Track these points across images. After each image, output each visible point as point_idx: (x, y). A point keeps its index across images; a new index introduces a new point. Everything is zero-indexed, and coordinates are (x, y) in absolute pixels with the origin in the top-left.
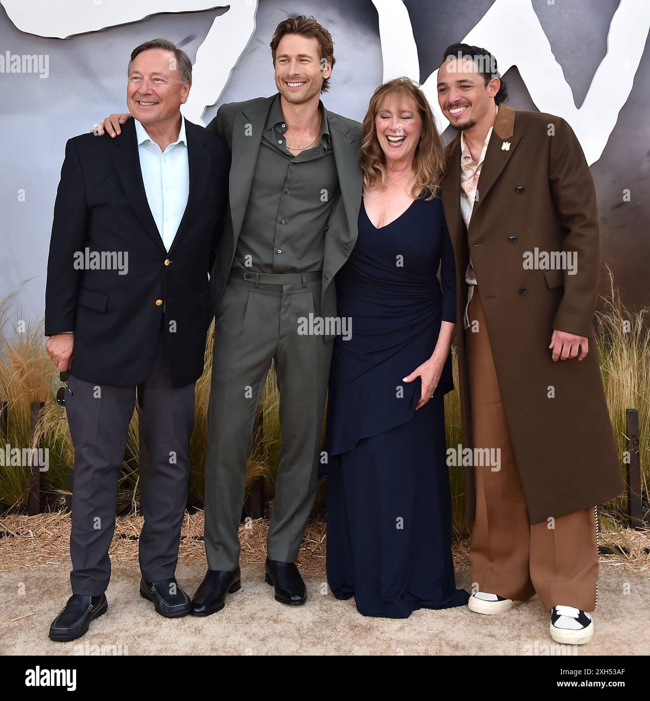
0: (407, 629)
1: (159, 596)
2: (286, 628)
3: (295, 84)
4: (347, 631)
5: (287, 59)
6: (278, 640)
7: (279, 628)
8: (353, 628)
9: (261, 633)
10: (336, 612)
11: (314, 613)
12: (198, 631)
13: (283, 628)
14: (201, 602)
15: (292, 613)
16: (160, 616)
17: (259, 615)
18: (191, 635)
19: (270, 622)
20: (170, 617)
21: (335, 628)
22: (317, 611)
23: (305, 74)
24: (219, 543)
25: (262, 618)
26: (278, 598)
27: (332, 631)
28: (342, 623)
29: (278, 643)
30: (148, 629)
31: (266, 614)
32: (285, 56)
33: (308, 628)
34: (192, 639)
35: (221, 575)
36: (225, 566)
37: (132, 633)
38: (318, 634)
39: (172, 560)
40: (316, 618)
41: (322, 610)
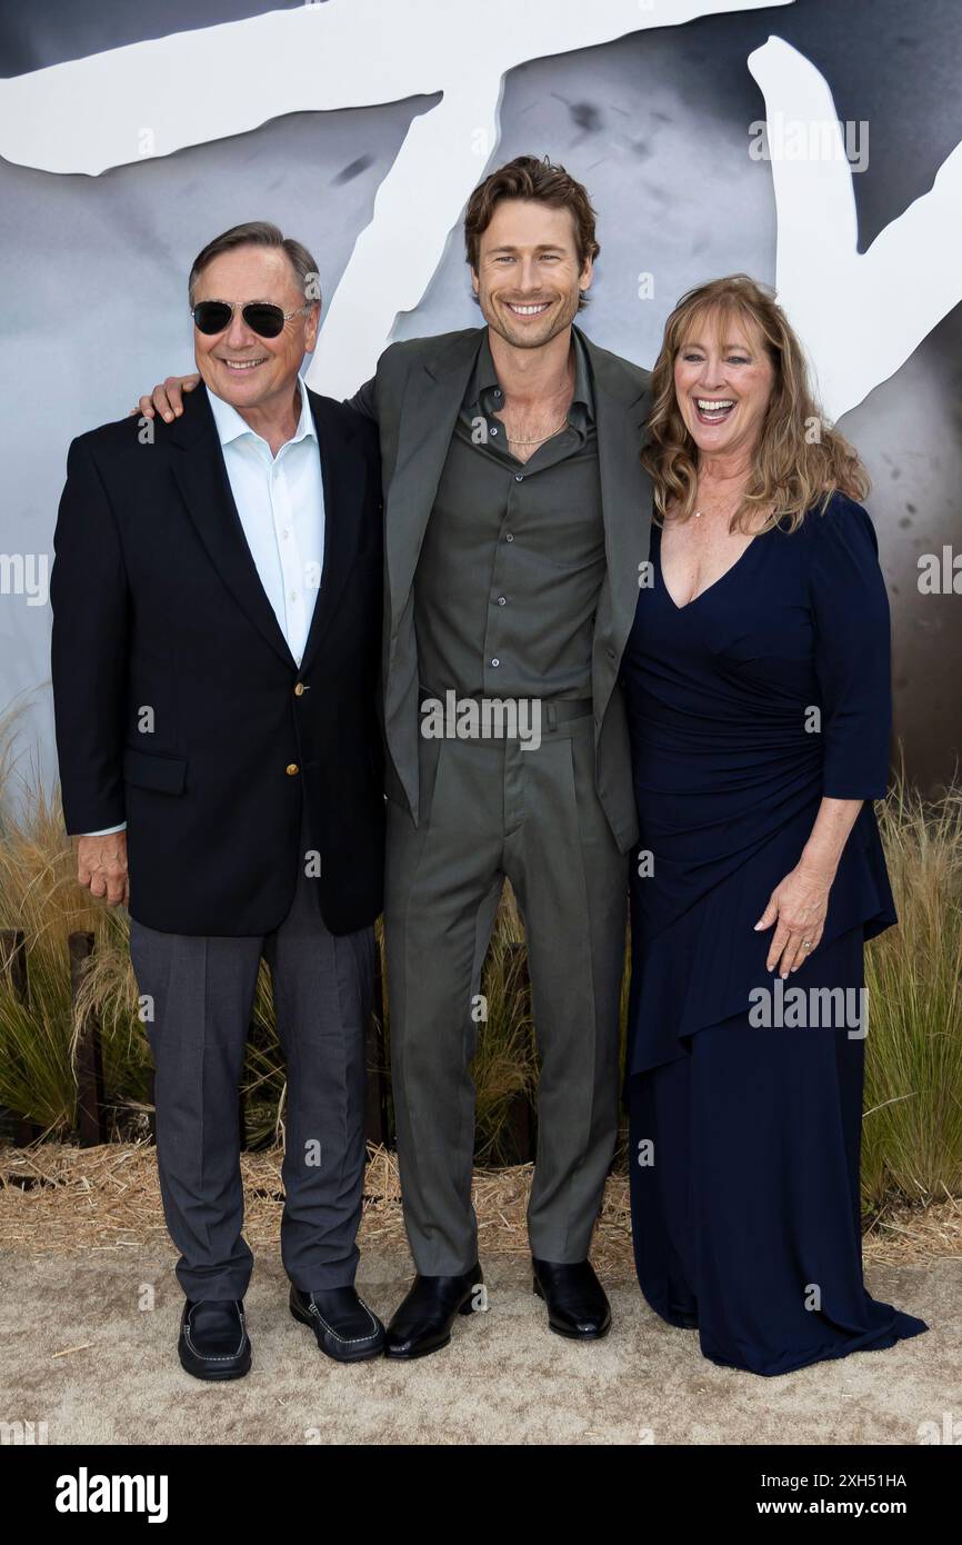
0: (800, 1390)
1: (323, 1322)
2: (566, 1388)
3: (530, 308)
4: (683, 1394)
5: (511, 255)
6: (549, 1410)
7: (551, 1386)
8: (694, 1388)
9: (518, 1396)
10: (667, 1355)
11: (622, 1357)
12: (397, 1390)
13: (561, 1387)
14: (403, 1333)
15: (582, 1358)
16: (326, 1357)
17: (517, 1360)
18: (382, 1399)
19: (537, 1375)
20: (346, 1361)
21: (661, 1390)
22: (629, 1354)
23: (552, 286)
24: (430, 1226)
25: (519, 1366)
26: (554, 1327)
27: (655, 1394)
28: (676, 1379)
29: (548, 1417)
30: (302, 1385)
31: (529, 1359)
32: (509, 249)
33: (609, 1388)
34: (388, 1407)
35: (442, 1283)
36: (447, 1267)
37: (273, 1391)
38: (626, 1401)
39: (344, 1254)
40: (625, 1368)
41: (639, 1351)
